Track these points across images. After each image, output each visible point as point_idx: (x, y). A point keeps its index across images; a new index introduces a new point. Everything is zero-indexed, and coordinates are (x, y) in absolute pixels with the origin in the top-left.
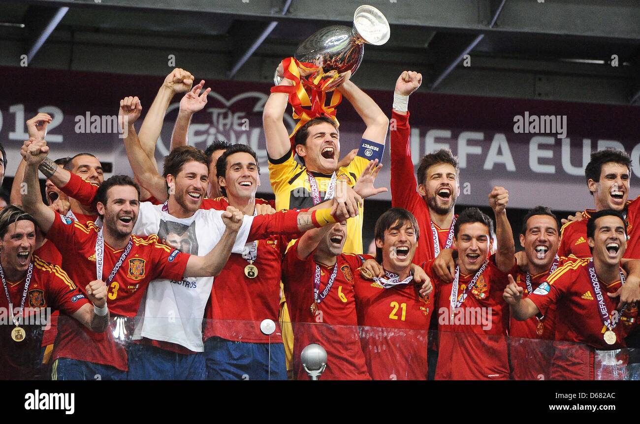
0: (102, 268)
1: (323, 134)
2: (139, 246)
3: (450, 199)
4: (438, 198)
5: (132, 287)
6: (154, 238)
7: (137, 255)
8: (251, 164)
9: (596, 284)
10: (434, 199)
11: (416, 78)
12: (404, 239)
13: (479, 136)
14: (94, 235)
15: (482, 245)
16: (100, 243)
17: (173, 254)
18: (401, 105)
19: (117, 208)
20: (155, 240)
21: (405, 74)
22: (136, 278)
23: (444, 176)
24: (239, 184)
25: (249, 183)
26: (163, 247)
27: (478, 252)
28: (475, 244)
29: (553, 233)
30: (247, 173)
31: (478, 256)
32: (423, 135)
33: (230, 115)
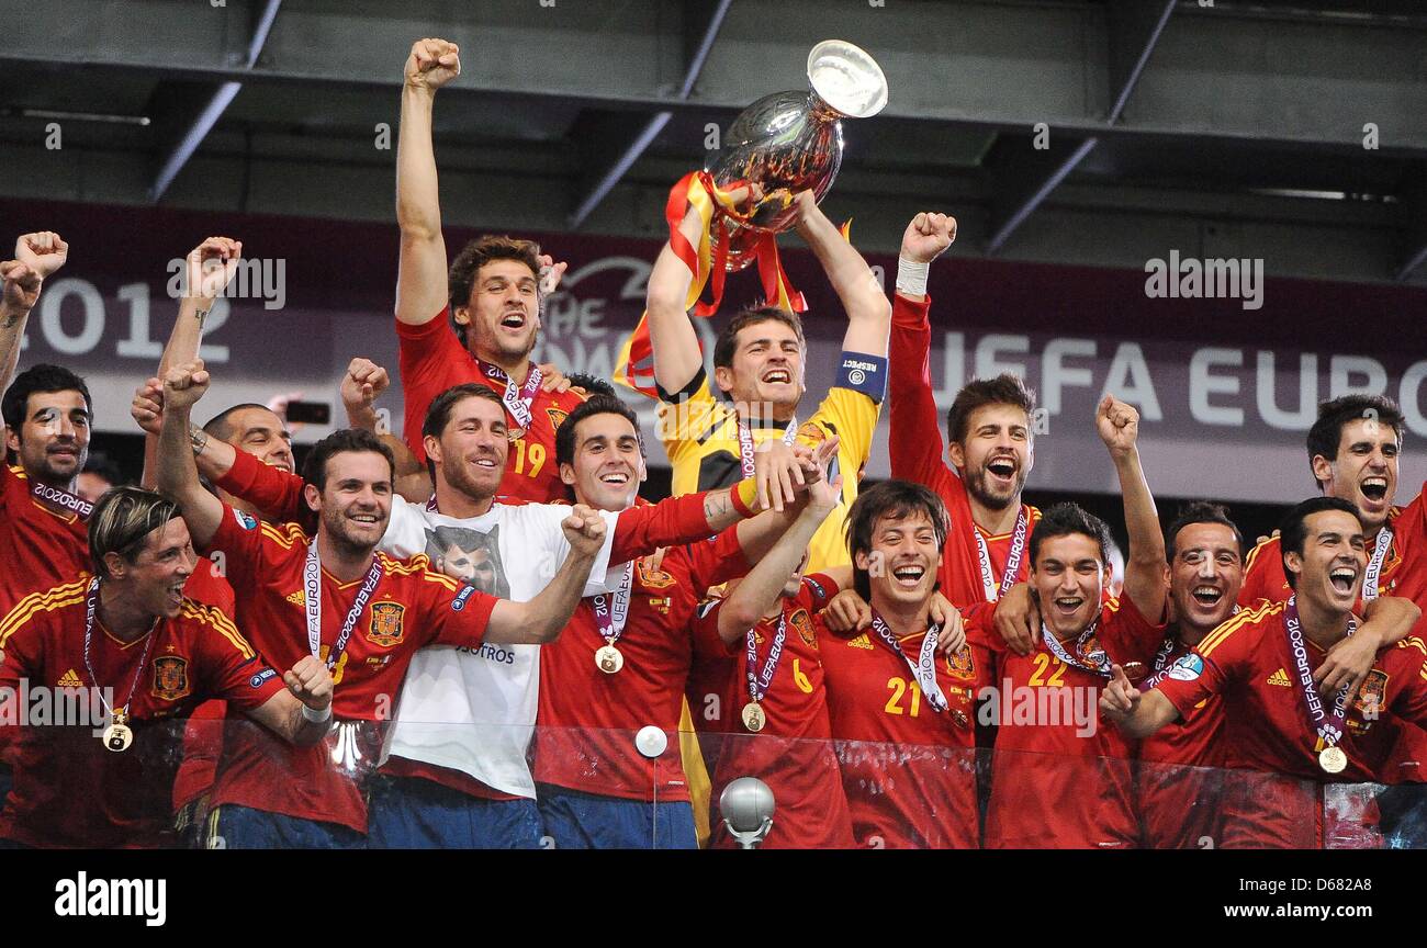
0: (318, 621)
1: (765, 344)
2: (392, 576)
3: (1013, 479)
4: (990, 477)
5: (375, 660)
6: (421, 561)
7: (387, 596)
8: (624, 438)
9: (1300, 652)
10: (981, 477)
11: (944, 226)
12: (912, 550)
13: (1088, 348)
14: (301, 552)
15: (1086, 580)
16: (312, 567)
17: (462, 596)
18: (913, 282)
19: (345, 498)
20: (423, 565)
21: (921, 219)
22: (385, 642)
23: (1005, 431)
24: (601, 478)
25: (622, 478)
26: (442, 579)
27: (1079, 594)
28: (1072, 579)
29: (1230, 560)
30: (617, 456)
31: (1080, 602)
32: (970, 346)
33: (573, 304)
